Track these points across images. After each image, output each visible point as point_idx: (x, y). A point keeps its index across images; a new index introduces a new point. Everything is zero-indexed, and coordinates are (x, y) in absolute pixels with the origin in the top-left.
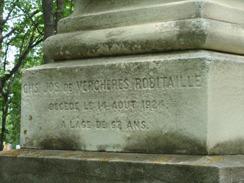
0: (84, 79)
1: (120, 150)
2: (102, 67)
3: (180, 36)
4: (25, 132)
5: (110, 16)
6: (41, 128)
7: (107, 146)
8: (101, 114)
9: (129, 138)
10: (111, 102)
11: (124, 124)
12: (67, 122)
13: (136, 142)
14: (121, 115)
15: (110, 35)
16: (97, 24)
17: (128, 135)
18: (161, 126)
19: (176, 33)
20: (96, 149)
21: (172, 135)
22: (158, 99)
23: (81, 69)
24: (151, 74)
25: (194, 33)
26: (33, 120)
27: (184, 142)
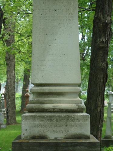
0: (48, 119)
1: (62, 138)
2: (55, 116)
3: (78, 109)
4: (24, 134)
5: (51, 100)
6: (31, 133)
7: (58, 137)
8: (55, 129)
9: (65, 135)
10: (59, 126)
11: (64, 132)
12: (42, 131)
13: (68, 136)
14: (63, 129)
15: (54, 106)
16: (46, 102)
17: (65, 134)
18: (76, 132)
19: (77, 108)
20: (53, 138)
21: (80, 134)
22: (75, 125)
23: (47, 116)
24: (73, 118)
25: (83, 108)
26: (27, 131)
27: (83, 136)
